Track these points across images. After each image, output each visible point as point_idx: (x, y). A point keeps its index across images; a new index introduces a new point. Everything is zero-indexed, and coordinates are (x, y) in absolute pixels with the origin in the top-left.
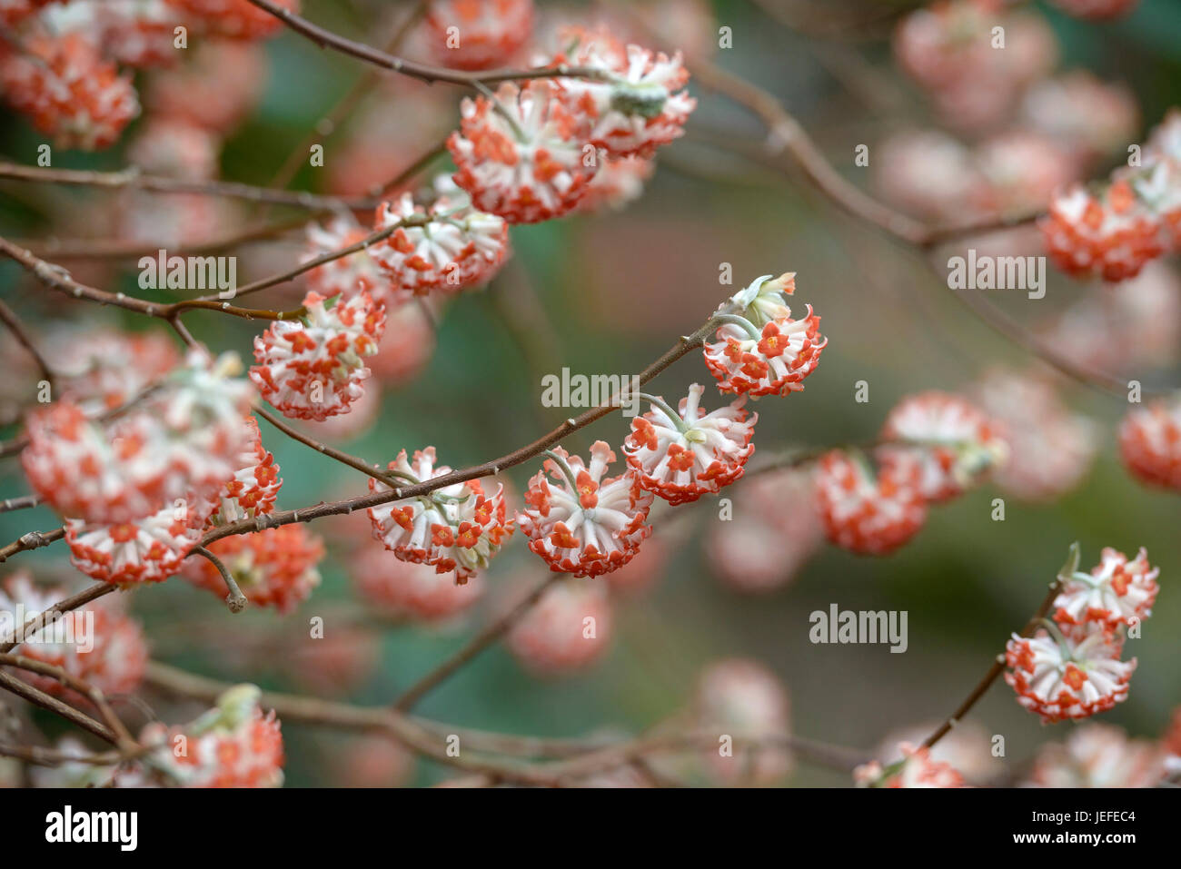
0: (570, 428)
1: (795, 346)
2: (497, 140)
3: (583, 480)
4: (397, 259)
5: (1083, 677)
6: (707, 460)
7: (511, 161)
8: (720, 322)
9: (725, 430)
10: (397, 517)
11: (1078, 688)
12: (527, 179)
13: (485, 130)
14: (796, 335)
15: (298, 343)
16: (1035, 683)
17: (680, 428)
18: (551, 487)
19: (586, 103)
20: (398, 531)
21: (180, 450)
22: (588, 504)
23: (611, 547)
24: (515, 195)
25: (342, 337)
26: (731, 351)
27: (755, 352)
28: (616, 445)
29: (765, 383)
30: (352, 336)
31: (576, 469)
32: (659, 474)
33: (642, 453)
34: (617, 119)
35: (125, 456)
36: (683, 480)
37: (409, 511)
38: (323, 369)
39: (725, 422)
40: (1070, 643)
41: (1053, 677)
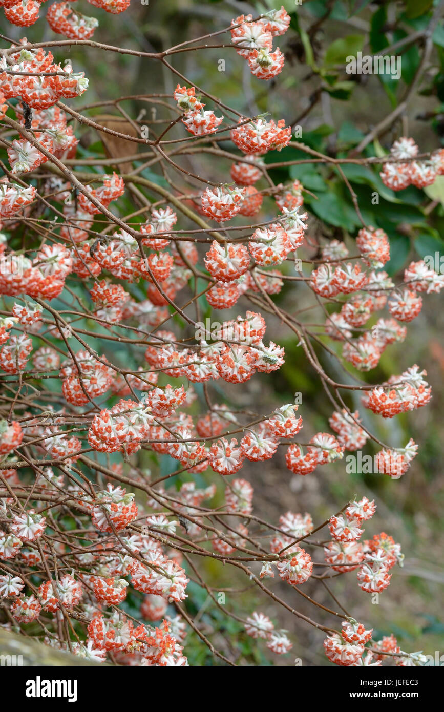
0: (228, 434)
1: (295, 426)
2: (230, 361)
3: (228, 449)
4: (189, 372)
5: (349, 532)
6: (263, 453)
7: (233, 367)
8: (275, 414)
9: (269, 445)
10: (174, 446)
11: (347, 534)
12: (235, 373)
13: (228, 357)
14: (295, 423)
15: (162, 397)
16: (336, 530)
17: (258, 441)
18: (219, 448)
19: (256, 355)
20: (173, 449)
21: (131, 429)
22: (228, 456)
23: (231, 469)
24: (231, 375)
25: (174, 399)
26: (277, 423)
27: (283, 426)
28: (239, 441)
29: (284, 434)
30: (177, 399)
31: (226, 444)
32: (249, 453)
33: (246, 446)
34: (263, 362)
35: (117, 429)
36: (255, 456)
37: (178, 446)
38: (167, 406)
39: (270, 443)
40: (348, 520)
41: (341, 529)
